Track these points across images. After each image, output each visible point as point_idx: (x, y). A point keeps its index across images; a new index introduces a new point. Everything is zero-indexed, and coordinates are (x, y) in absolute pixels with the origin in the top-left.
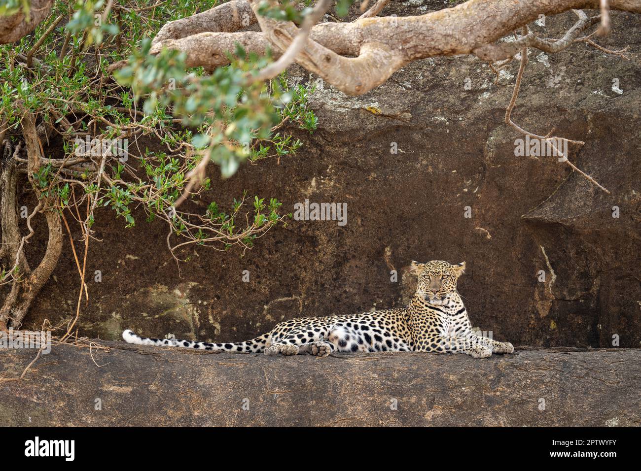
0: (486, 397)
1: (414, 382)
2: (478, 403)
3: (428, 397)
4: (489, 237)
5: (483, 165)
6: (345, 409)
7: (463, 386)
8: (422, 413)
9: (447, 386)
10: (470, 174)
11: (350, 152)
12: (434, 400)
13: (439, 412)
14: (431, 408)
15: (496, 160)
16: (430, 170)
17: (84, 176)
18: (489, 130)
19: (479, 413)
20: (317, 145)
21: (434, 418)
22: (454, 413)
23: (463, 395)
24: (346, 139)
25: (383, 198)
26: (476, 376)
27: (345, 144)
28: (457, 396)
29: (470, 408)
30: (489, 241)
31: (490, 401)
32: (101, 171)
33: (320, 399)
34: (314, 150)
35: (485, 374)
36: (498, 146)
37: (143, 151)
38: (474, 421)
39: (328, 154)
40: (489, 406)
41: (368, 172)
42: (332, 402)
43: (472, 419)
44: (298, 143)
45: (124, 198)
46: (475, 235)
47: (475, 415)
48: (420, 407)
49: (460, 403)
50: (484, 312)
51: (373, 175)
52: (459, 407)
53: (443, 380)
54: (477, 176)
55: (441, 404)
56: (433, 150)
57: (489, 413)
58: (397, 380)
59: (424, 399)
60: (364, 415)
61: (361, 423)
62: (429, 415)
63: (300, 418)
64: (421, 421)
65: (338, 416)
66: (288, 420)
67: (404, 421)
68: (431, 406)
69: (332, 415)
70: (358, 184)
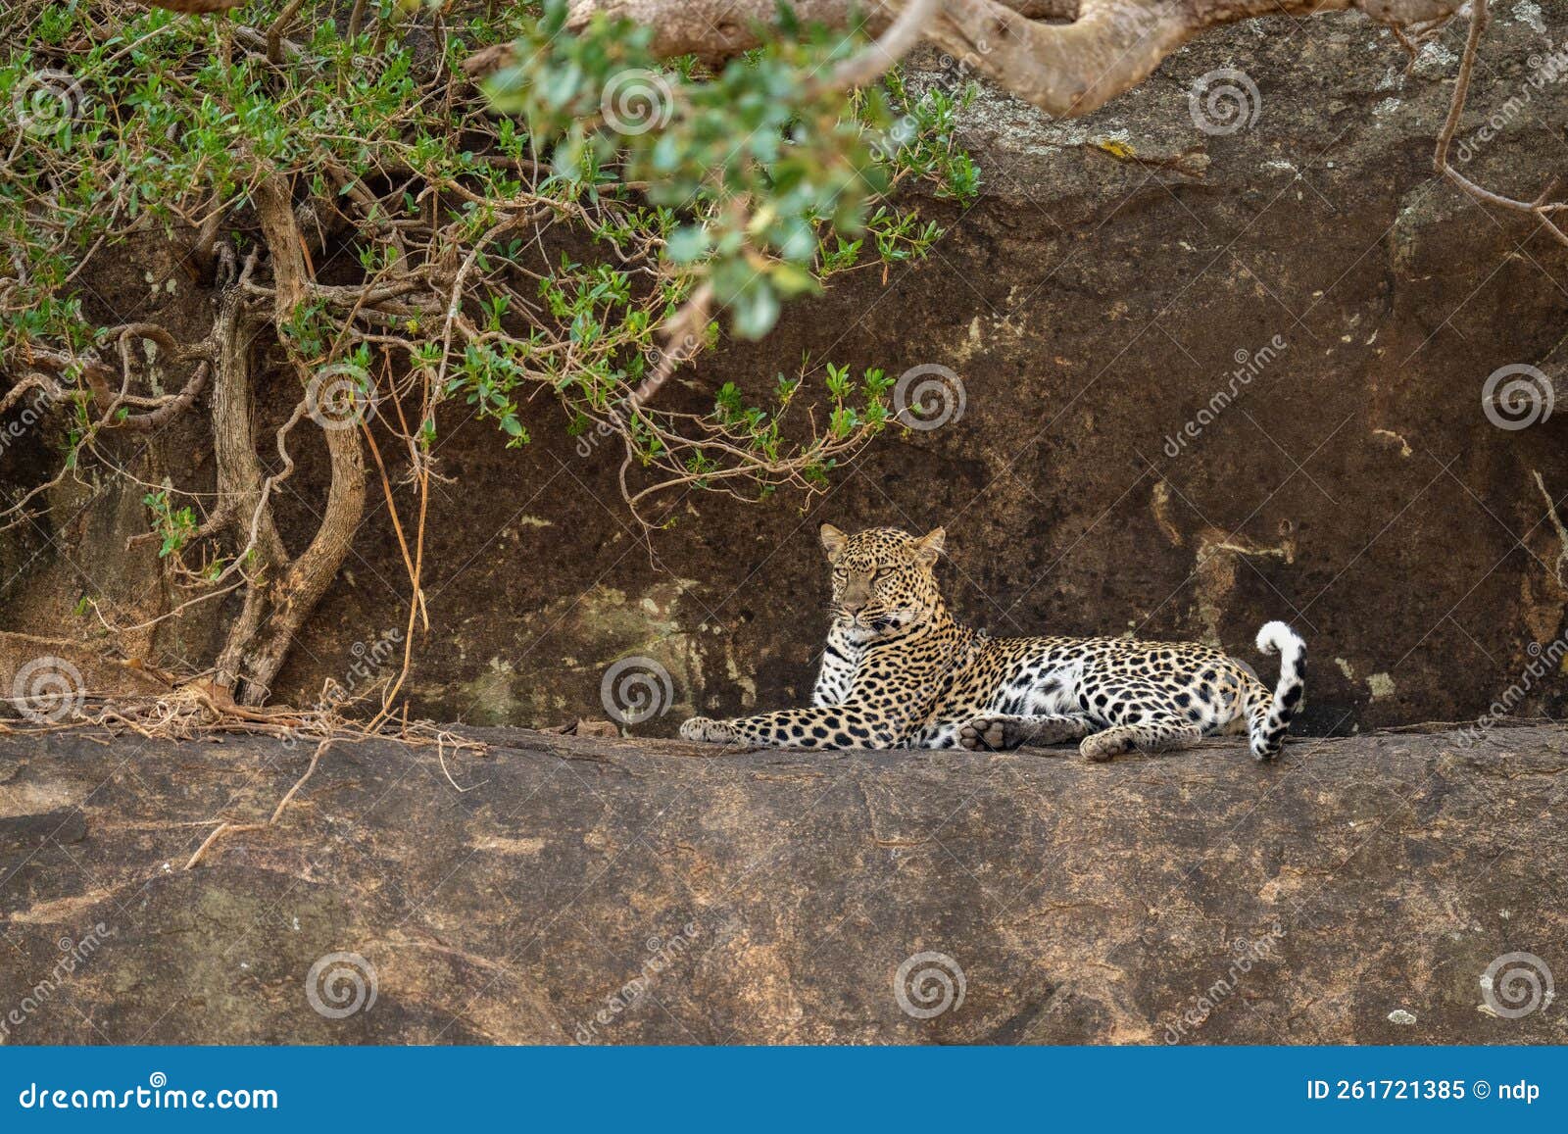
0: (1409, 843)
1: (1232, 810)
2: (1389, 857)
3: (1267, 846)
4: (1406, 452)
5: (1388, 276)
6: (1064, 882)
7: (1352, 818)
8: (1252, 885)
9: (1312, 818)
10: (1355, 298)
11: (1061, 254)
12: (1281, 853)
13: (1293, 882)
14: (1274, 873)
15: (1420, 263)
16: (1260, 291)
17: (412, 325)
18: (1401, 190)
19: (1393, 883)
20: (981, 237)
21: (1281, 898)
22: (1331, 883)
23: (1354, 840)
24: (1051, 220)
25: (1145, 362)
26: (1382, 792)
27: (1049, 233)
28: (1338, 843)
29: (1371, 872)
30: (1406, 462)
31: (1419, 854)
32: (453, 312)
33: (1002, 858)
34: (973, 251)
35: (1404, 789)
36: (1424, 229)
37: (556, 262)
38: (1381, 904)
39: (1009, 260)
40: (1416, 865)
41: (1108, 299)
42: (1033, 863)
43: (1375, 897)
44: (934, 230)
45: (501, 375)
46: (1373, 448)
47: (1384, 888)
48: (1246, 873)
49: (1345, 860)
50: (1398, 636)
51: (1119, 309)
52: (1345, 870)
53: (1302, 804)
54: (1373, 305)
55: (1299, 864)
56: (1263, 243)
57: (1417, 883)
58: (1189, 808)
59: (1258, 853)
60: (1113, 897)
61: (1103, 913)
62: (1270, 891)
63: (956, 906)
64: (1251, 906)
65: (1049, 898)
66: (925, 911)
67: (1210, 906)
68: (1274, 868)
69: (1034, 896)
70: (1084, 331)
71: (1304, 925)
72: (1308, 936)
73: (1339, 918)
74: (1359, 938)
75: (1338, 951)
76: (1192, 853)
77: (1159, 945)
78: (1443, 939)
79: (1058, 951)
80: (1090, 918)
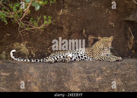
0: (114, 73)
1: (93, 69)
2: (112, 75)
4: (114, 26)
6: (72, 78)
7: (107, 70)
8: (95, 79)
10: (108, 7)
11: (72, 2)
13: (100, 78)
14: (98, 77)
16: (96, 6)
19: (112, 78)
21: (99, 80)
23: (108, 73)
25: (82, 15)
26: (111, 67)
28: (106, 73)
29: (110, 77)
30: (114, 27)
31: (115, 75)
33: (65, 75)
35: (114, 67)
37: (11, 3)
39: (66, 2)
42: (69, 76)
46: (110, 25)
48: (95, 77)
49: (106, 75)
51: (79, 8)
52: (106, 77)
53: (101, 69)
55: (101, 76)
57: (115, 78)
58: (88, 69)
59: (96, 75)
60: (78, 80)
61: (77, 82)
62: (97, 79)
63: (59, 81)
64: (95, 81)
65: (71, 80)
66: (56, 82)
67: (90, 81)
68: (98, 76)
69: (69, 80)
70: (75, 11)
71: (101, 83)
72: (102, 85)
73: (106, 83)
74: (108, 85)
75: (106, 87)
76: (88, 75)
77: (84, 86)
78: (118, 85)
79: (72, 87)
80: (76, 83)
